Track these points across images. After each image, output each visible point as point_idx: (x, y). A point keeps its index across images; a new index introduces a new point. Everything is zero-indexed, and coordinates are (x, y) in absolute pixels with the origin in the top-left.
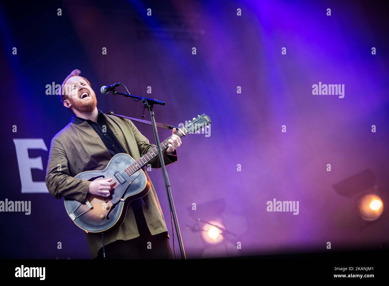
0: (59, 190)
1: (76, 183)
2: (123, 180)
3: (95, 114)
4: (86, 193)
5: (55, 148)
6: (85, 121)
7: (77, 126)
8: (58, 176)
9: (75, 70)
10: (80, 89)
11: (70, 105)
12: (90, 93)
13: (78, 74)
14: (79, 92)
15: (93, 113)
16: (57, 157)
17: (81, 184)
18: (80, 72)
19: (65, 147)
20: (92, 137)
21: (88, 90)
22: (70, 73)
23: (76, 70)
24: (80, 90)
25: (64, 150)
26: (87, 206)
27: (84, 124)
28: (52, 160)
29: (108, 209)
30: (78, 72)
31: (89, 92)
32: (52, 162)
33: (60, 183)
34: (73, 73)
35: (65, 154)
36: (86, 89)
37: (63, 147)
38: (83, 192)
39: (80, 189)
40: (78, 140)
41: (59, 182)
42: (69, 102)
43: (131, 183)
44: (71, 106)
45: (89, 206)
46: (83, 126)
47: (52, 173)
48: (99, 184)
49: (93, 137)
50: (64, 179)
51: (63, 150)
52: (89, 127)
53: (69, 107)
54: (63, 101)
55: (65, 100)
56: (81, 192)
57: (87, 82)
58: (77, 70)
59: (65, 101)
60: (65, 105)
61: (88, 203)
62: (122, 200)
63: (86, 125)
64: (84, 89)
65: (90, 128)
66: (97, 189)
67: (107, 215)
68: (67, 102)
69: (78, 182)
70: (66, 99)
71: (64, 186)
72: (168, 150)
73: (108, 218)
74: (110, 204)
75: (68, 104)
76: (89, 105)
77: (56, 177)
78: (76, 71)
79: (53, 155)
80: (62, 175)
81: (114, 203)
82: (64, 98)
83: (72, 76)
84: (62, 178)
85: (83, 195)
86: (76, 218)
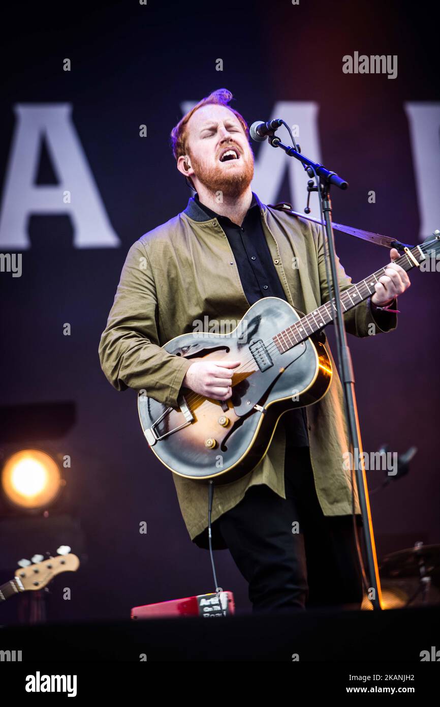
0: (122, 370)
1: (160, 362)
2: (268, 363)
3: (243, 205)
4: (178, 388)
5: (133, 271)
6: (215, 219)
7: (194, 226)
8: (124, 338)
9: (218, 91)
10: (222, 140)
11: (191, 171)
12: (243, 153)
13: (225, 99)
14: (218, 146)
15: (239, 200)
16: (134, 292)
17: (168, 365)
18: (231, 97)
19: (156, 272)
20: (221, 259)
21: (240, 146)
22: (208, 95)
23: (223, 90)
24: (222, 142)
25: (154, 279)
26: (182, 414)
27: (211, 222)
28: (122, 298)
29: (226, 425)
30: (228, 95)
31: (242, 149)
32: (122, 301)
33: (125, 355)
34: (214, 96)
35: (155, 287)
36: (234, 141)
37: (152, 271)
38: (171, 385)
39: (166, 376)
40: (187, 259)
41: (124, 353)
42: (189, 164)
43: (282, 370)
44: (193, 175)
45: (185, 415)
46: (207, 227)
47: (117, 330)
48: (205, 372)
49: (222, 261)
50: (136, 348)
51: (152, 278)
52: (221, 235)
53: (187, 175)
54: (178, 158)
55: (182, 157)
56: (168, 384)
57: (242, 124)
58: (225, 90)
59: (181, 159)
60: (180, 167)
61: (185, 409)
62: (258, 408)
63: (216, 229)
64: (230, 142)
65: (221, 237)
66: (201, 382)
67: (222, 440)
68: (184, 163)
69: (164, 359)
70: (184, 154)
71: (132, 365)
72: (375, 299)
73: (224, 448)
74: (232, 414)
75: (187, 168)
76: (234, 178)
77: (121, 340)
78: (223, 92)
79: (127, 286)
80: (134, 339)
81: (240, 415)
82: (179, 151)
83: (211, 102)
84: (132, 346)
85: (171, 390)
86: (156, 441)
